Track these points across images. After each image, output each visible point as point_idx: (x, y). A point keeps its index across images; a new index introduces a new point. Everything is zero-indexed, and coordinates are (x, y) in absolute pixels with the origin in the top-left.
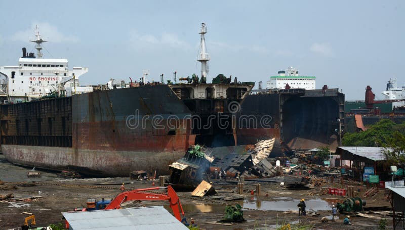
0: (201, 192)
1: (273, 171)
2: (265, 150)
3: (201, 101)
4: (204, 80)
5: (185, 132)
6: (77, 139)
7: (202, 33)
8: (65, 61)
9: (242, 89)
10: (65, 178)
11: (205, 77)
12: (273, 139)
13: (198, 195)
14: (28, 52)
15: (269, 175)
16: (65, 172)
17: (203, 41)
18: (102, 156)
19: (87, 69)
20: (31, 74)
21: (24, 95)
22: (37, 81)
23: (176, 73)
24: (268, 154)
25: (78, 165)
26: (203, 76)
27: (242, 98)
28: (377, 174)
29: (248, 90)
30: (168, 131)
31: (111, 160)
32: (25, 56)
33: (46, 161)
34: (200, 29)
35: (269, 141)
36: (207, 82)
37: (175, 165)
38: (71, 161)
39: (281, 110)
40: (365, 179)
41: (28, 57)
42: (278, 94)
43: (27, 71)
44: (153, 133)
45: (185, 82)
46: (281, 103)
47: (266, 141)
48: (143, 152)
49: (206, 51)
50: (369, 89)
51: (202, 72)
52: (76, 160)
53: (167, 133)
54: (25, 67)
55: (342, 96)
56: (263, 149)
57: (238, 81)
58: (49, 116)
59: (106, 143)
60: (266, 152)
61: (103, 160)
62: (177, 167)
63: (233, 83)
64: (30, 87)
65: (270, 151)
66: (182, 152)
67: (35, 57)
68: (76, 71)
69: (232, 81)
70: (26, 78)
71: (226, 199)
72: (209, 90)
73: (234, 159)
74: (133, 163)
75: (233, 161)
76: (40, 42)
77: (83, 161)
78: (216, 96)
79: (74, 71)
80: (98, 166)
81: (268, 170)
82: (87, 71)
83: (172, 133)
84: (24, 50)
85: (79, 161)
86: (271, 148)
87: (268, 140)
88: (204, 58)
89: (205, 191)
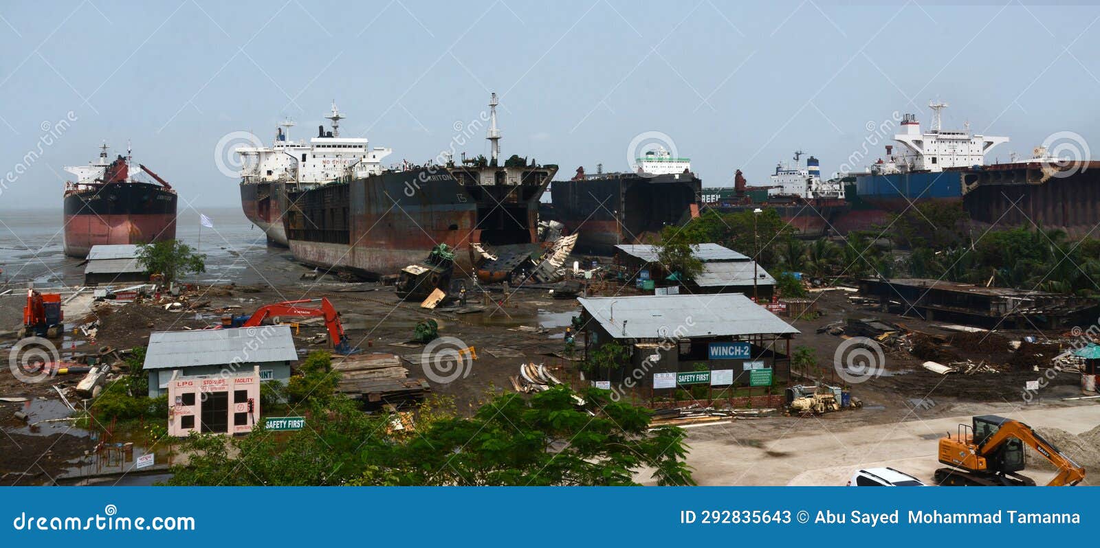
0: (432, 302)
1: (555, 274)
2: (565, 248)
3: (488, 187)
4: (494, 162)
5: (469, 226)
6: (354, 235)
7: (492, 105)
8: (363, 141)
9: (541, 173)
10: (341, 281)
11: (495, 158)
12: (576, 235)
13: (428, 306)
14: (326, 130)
15: (549, 280)
16: (342, 274)
17: (493, 114)
18: (378, 255)
19: (390, 149)
20: (324, 156)
21: (314, 182)
22: (331, 165)
23: (464, 154)
24: (568, 253)
25: (355, 266)
26: (493, 157)
27: (541, 184)
28: (652, 279)
29: (549, 174)
30: (449, 225)
31: (387, 260)
32: (321, 135)
33: (327, 260)
34: (489, 101)
35: (571, 237)
36: (499, 165)
37: (411, 269)
38: (348, 260)
39: (623, 199)
40: (638, 285)
41: (325, 137)
42: (619, 180)
43: (320, 153)
44: (432, 227)
45: (471, 165)
46: (623, 190)
47: (567, 238)
49: (497, 127)
50: (739, 174)
51: (492, 152)
52: (354, 260)
53: (447, 228)
54: (318, 148)
55: (699, 182)
56: (562, 248)
57: (537, 164)
58: (331, 207)
59: (381, 240)
60: (566, 251)
61: (379, 260)
62: (412, 272)
63: (530, 166)
64: (323, 172)
65: (570, 250)
66: (464, 251)
67: (333, 137)
68: (379, 152)
69: (529, 163)
70: (319, 162)
71: (460, 312)
72: (500, 174)
73: (509, 260)
75: (508, 263)
76: (336, 119)
77: (359, 261)
78: (508, 182)
79: (375, 153)
80: (374, 267)
81: (549, 275)
82: (390, 152)
83: (454, 227)
84: (321, 128)
85: (356, 261)
86: (572, 247)
87: (569, 235)
88: (494, 135)
89: (437, 302)
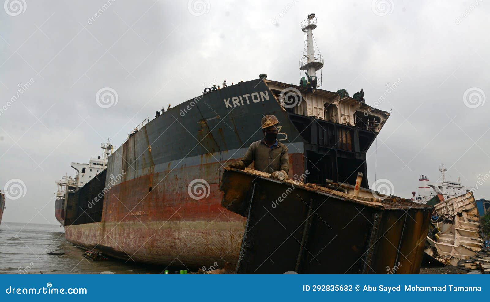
6: (106, 210)
18: (131, 230)
20: (98, 171)
33: (82, 239)
38: (98, 239)
48: (197, 222)
52: (103, 238)
54: (94, 165)
61: (131, 237)
70: (93, 174)
74: (177, 241)
77: (108, 239)
78: (340, 119)
